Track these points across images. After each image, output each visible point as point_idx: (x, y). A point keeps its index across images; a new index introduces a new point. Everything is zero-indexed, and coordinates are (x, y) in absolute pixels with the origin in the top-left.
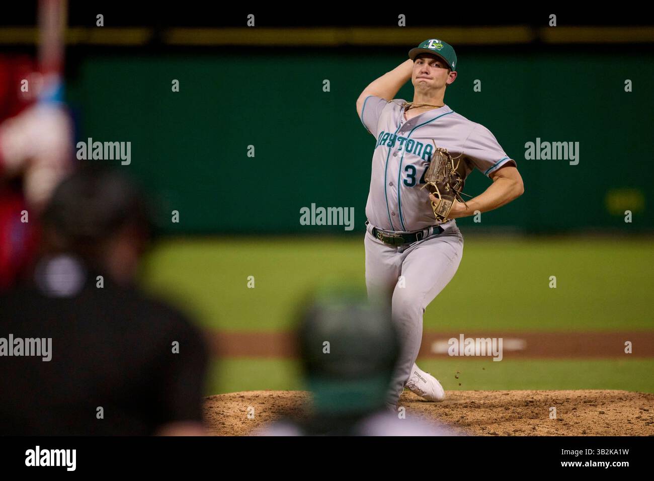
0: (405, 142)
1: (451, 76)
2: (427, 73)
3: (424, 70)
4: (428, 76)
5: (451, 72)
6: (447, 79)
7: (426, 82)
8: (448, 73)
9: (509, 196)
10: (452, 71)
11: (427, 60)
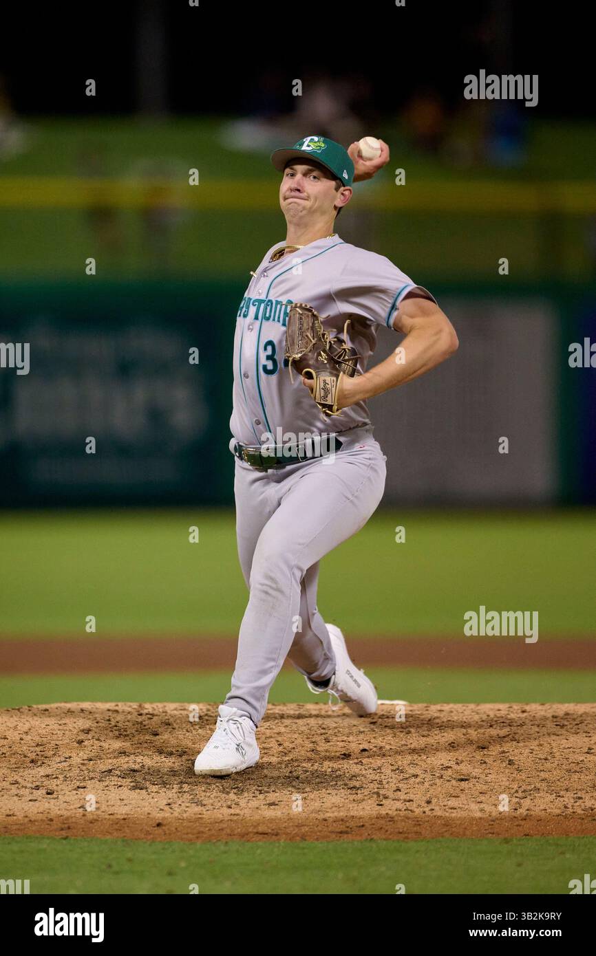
0: (262, 305)
1: (342, 194)
2: (299, 190)
3: (294, 186)
4: (302, 195)
5: (342, 188)
6: (334, 198)
7: (298, 204)
8: (337, 189)
9: (430, 353)
10: (344, 186)
11: (300, 168)
